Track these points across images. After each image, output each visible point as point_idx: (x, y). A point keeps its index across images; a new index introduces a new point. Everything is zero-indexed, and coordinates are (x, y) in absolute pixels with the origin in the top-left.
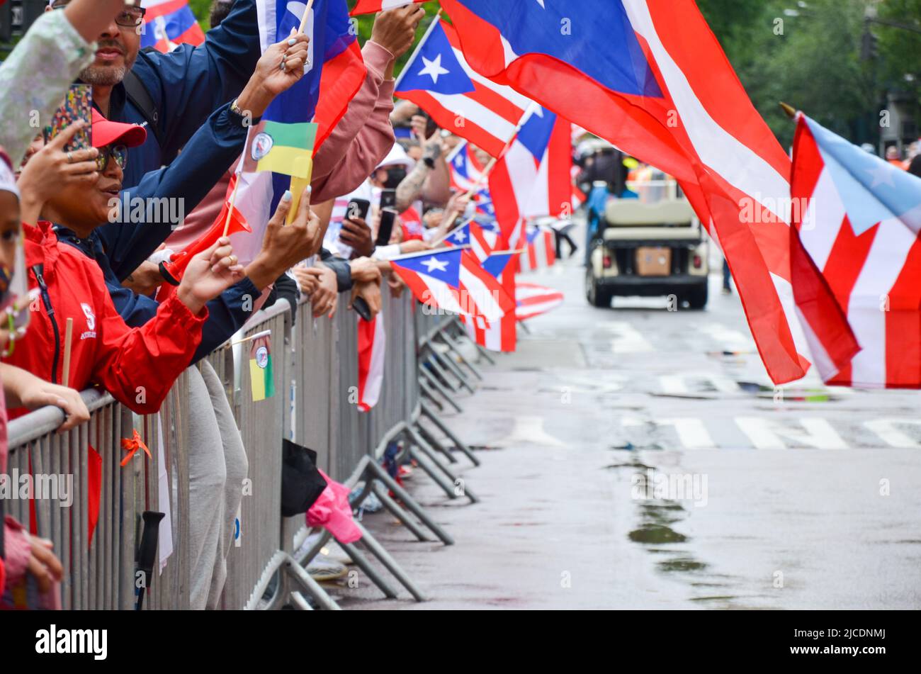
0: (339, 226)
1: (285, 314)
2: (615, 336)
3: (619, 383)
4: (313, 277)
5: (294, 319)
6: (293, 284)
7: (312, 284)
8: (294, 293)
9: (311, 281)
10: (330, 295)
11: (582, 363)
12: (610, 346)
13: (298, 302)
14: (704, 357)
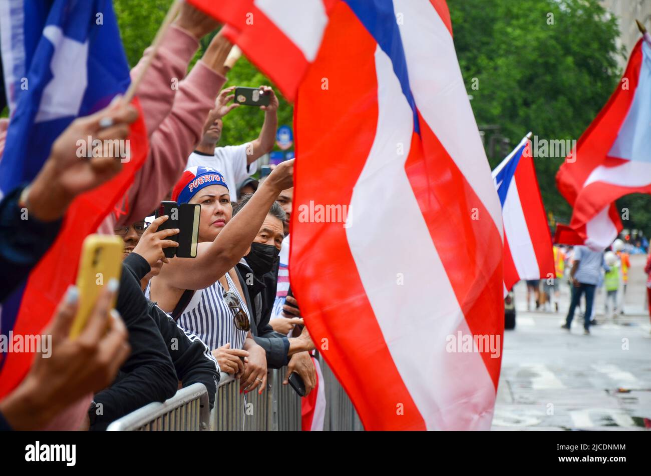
0: (283, 300)
1: (201, 398)
2: (534, 375)
3: (538, 418)
4: (237, 358)
5: (212, 402)
6: (212, 366)
7: (236, 364)
8: (213, 375)
9: (235, 361)
10: (259, 371)
11: (509, 398)
12: (530, 383)
13: (218, 385)
14: (604, 394)
